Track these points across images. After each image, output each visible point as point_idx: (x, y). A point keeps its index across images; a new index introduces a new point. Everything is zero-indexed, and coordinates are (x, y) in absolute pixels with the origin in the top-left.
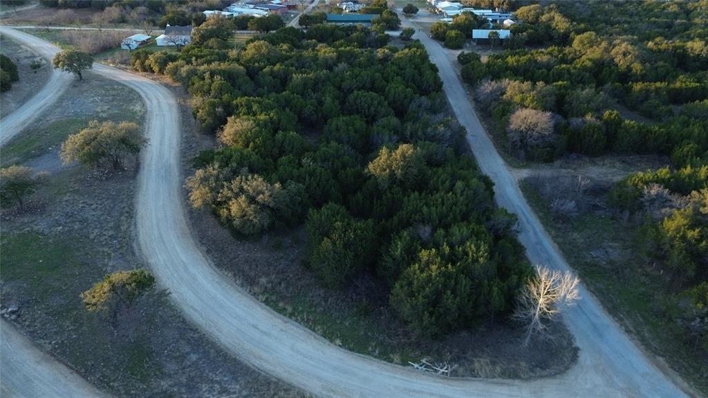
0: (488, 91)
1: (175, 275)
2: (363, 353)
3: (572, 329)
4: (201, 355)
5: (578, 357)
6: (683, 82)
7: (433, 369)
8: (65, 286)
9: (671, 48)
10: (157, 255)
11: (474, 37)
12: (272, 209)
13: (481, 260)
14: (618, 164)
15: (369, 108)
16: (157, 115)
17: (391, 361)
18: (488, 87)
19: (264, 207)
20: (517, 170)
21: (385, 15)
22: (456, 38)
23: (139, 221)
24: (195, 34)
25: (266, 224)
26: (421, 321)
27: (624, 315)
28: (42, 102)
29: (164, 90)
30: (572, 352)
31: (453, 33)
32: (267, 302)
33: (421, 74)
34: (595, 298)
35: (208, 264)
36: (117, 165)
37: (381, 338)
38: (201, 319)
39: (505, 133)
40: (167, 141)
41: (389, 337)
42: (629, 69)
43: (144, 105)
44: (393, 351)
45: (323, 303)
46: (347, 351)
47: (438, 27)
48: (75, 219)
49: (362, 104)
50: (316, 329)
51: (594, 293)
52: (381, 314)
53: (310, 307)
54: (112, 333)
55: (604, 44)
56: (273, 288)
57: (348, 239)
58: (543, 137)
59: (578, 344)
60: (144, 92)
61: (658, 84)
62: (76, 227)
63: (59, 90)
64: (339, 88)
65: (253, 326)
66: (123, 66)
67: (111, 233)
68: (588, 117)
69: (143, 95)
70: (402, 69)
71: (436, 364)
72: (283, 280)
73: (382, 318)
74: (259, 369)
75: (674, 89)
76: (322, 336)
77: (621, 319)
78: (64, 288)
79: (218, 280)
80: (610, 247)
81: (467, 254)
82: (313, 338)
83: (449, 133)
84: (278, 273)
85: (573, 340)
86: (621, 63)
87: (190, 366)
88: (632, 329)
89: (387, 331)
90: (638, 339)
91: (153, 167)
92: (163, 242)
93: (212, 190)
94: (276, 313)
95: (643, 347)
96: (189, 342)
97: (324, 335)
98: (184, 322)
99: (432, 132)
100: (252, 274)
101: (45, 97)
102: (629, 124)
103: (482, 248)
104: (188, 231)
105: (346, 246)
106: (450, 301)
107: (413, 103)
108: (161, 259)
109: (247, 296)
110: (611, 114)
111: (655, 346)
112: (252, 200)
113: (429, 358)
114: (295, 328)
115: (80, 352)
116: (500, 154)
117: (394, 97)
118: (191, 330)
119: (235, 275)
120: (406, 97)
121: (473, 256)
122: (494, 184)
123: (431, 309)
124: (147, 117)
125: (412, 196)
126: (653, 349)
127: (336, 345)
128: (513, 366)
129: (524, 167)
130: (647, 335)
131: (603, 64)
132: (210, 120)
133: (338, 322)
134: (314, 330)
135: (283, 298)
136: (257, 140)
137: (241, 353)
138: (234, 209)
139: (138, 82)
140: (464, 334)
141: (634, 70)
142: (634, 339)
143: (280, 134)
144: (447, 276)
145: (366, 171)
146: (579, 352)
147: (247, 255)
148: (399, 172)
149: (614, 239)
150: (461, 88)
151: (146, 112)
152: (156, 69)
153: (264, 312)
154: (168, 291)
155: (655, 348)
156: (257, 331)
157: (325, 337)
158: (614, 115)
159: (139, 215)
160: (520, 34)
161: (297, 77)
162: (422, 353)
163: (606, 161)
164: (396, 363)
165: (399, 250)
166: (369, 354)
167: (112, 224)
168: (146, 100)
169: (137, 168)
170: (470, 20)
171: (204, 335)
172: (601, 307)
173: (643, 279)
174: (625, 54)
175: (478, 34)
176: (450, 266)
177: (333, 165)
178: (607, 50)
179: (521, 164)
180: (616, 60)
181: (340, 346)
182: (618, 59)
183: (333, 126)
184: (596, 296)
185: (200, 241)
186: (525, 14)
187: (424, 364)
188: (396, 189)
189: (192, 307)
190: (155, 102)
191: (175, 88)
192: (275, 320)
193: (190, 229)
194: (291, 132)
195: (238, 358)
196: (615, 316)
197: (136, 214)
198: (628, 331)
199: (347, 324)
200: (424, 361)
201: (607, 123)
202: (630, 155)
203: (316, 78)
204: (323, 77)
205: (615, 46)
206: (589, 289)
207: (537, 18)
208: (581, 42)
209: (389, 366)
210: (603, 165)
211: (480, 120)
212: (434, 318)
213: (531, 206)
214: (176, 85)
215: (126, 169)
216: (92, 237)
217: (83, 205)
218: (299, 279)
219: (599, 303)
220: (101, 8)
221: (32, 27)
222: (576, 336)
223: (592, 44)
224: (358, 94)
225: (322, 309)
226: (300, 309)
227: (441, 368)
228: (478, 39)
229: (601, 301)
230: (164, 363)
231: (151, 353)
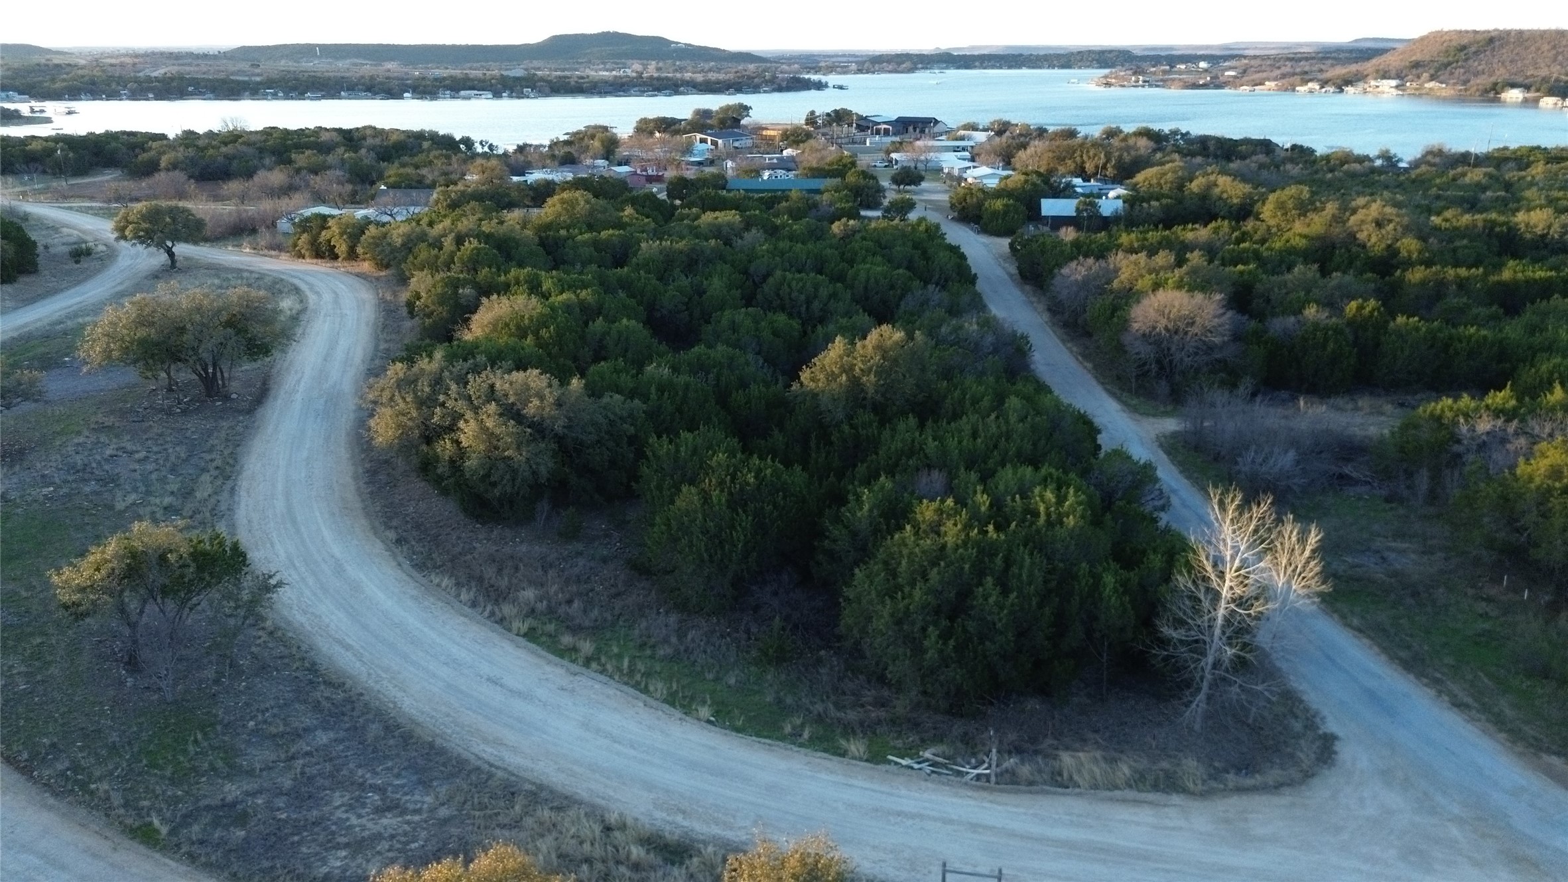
0: (1079, 278)
1: (311, 581)
2: (765, 737)
3: (1312, 698)
4: (342, 734)
5: (1336, 753)
6: (1511, 271)
7: (947, 768)
8: (27, 590)
9: (1480, 224)
10: (272, 545)
11: (1044, 213)
12: (559, 439)
13: (1071, 521)
15: (808, 302)
16: (326, 315)
17: (843, 754)
18: (1077, 271)
19: (539, 429)
22: (1006, 213)
23: (244, 484)
24: (437, 202)
26: (918, 650)
27: (1443, 674)
29: (357, 283)
30: (1318, 743)
31: (999, 204)
32: (531, 635)
34: (1366, 641)
35: (394, 564)
36: (211, 387)
37: (819, 707)
38: (358, 664)
40: (339, 354)
41: (839, 707)
42: (1392, 251)
43: (302, 300)
44: (849, 731)
45: (674, 640)
46: (727, 731)
47: (965, 195)
48: (86, 476)
49: (794, 295)
50: (651, 688)
51: (1360, 631)
52: (819, 662)
53: (642, 646)
54: (122, 683)
55: (1331, 208)
56: (551, 611)
57: (742, 490)
58: (1211, 348)
59: (1331, 726)
60: (307, 283)
61: (1463, 272)
62: (87, 489)
63: (121, 283)
65: (489, 679)
66: (273, 253)
67: (167, 500)
68: (1311, 312)
69: (303, 286)
71: (959, 760)
72: (580, 594)
73: (822, 671)
74: (491, 765)
75: (1499, 283)
76: (665, 701)
77: (1435, 683)
78: (24, 594)
79: (415, 592)
80: (1389, 549)
81: (1036, 514)
82: (641, 704)
84: (567, 582)
85: (1318, 720)
86: (1374, 239)
87: (308, 754)
88: (1469, 700)
89: (833, 698)
90: (1488, 720)
91: (299, 397)
92: (294, 522)
93: (421, 403)
94: (551, 657)
95: (1503, 735)
96: (317, 707)
97: (671, 700)
98: (313, 669)
99: (951, 333)
100: (503, 583)
102: (1407, 324)
103: (1071, 500)
104: (359, 505)
105: (737, 502)
106: (991, 600)
107: (909, 297)
108: (282, 553)
109: (484, 625)
110: (1360, 308)
111: (1532, 732)
112: (511, 412)
113: (940, 748)
114: (597, 686)
116: (1112, 394)
117: (866, 288)
118: (329, 684)
119: (458, 585)
120: (892, 287)
121: (1048, 515)
123: (944, 623)
124: (304, 317)
125: (901, 426)
126: (1531, 740)
127: (699, 719)
128: (1165, 765)
129: (1166, 414)
130: (1509, 712)
131: (1334, 247)
132: (443, 311)
133: (710, 676)
134: (646, 691)
135: (575, 630)
136: (543, 332)
137: (449, 731)
139: (293, 270)
140: (1033, 704)
141: (1404, 253)
142: (1479, 720)
143: (599, 324)
144: (987, 551)
145: (795, 386)
146: (1336, 743)
147: (495, 548)
148: (870, 380)
149: (1400, 535)
151: (304, 310)
152: (342, 248)
153: (522, 653)
154: (273, 582)
155: (1536, 739)
156: (499, 688)
157: (673, 704)
158: (1368, 309)
159: (246, 474)
160: (1145, 205)
161: (648, 247)
162: (923, 740)
163: (1360, 403)
164: (854, 758)
165: (866, 507)
166: (782, 738)
167: (174, 487)
168: (308, 293)
169: (262, 393)
171: (362, 694)
172: (1383, 657)
173: (1481, 607)
174: (1379, 224)
175: (1051, 207)
176: (991, 528)
177: (718, 380)
178: (1337, 220)
179: (1162, 409)
180: (1362, 236)
181: (709, 722)
182: (1365, 233)
184: (1369, 637)
185: (385, 524)
186: (1155, 181)
187: (927, 760)
189: (340, 642)
190: (327, 297)
191: (378, 279)
192: (548, 668)
193: (363, 501)
194: (625, 321)
195: (438, 741)
196: (1420, 675)
197: (239, 473)
198: (1458, 705)
199: (732, 681)
200: (927, 754)
202: (1416, 393)
203: (693, 250)
204: (708, 252)
205: (1354, 211)
206: (1349, 626)
207: (1181, 187)
208: (1281, 206)
209: (834, 762)
210: (1356, 409)
211: (1063, 341)
212: (952, 642)
214: (383, 274)
215: (234, 396)
216: (120, 506)
217: (115, 453)
218: (618, 595)
219: (1376, 649)
220: (249, 174)
221: (94, 204)
222: (1325, 712)
223: (1304, 208)
224: (784, 278)
225: (669, 651)
226: (616, 650)
227: (975, 768)
228: (1053, 217)
229: (1379, 645)
230: (243, 747)
231: (212, 725)
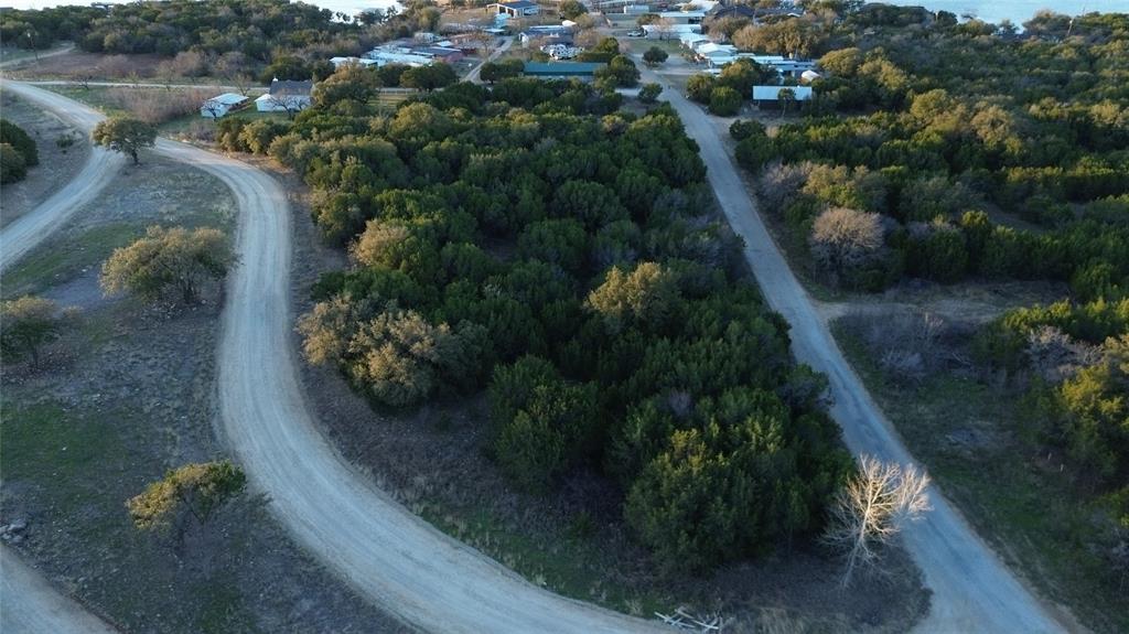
0: (779, 181)
1: (280, 471)
2: (579, 599)
3: (918, 559)
4: (318, 601)
5: (930, 605)
6: (1087, 167)
7: (694, 624)
8: (101, 488)
9: (1066, 115)
10: (250, 439)
11: (755, 98)
12: (435, 366)
13: (771, 447)
14: (986, 295)
15: (590, 207)
16: (254, 219)
17: (625, 611)
18: (778, 174)
19: (422, 361)
20: (826, 305)
21: (615, 64)
22: (728, 99)
23: (223, 385)
24: (316, 93)
25: (425, 390)
26: (676, 545)
27: (1002, 537)
28: (75, 198)
29: (267, 180)
30: (920, 598)
31: (722, 91)
32: (425, 515)
33: (671, 155)
34: (956, 509)
35: (331, 454)
36: (189, 297)
37: (610, 574)
38: (320, 542)
39: (806, 246)
40: (269, 261)
41: (624, 572)
42: (1001, 146)
43: (234, 203)
44: (630, 594)
45: (516, 518)
46: (555, 595)
47: (698, 82)
48: (120, 382)
49: (580, 200)
50: (505, 559)
51: (953, 501)
52: (609, 534)
53: (497, 521)
54: (176, 565)
55: (960, 109)
56: (436, 492)
57: (558, 414)
58: (867, 252)
59: (929, 583)
60: (236, 183)
61: (1048, 170)
62: (122, 395)
63: (102, 180)
64: (544, 176)
65: (403, 554)
66: (204, 143)
67: (177, 404)
68: (938, 222)
69: (232, 186)
70: (643, 147)
71: (699, 616)
72: (452, 479)
73: (612, 541)
74: (412, 624)
75: (1073, 178)
76: (515, 570)
77: (997, 545)
78: (100, 492)
79: (347, 479)
80: (978, 427)
81: (748, 438)
82: (499, 573)
83: (717, 247)
84: (444, 469)
85: (921, 578)
86: (989, 137)
87: (299, 619)
88: (1016, 559)
89: (619, 563)
90: (1027, 577)
91: (247, 301)
92: (261, 419)
93: (340, 335)
94: (440, 533)
95: (1035, 589)
96: (299, 581)
97: (518, 569)
98: (292, 546)
99: (690, 244)
100: (403, 469)
101: (79, 190)
102: (1004, 232)
103: (772, 428)
104: (301, 402)
105: (555, 424)
106: (721, 513)
107: (659, 199)
108: (257, 446)
109: (395, 507)
110: (973, 217)
111: (1053, 586)
112: (403, 351)
113: (688, 606)
114: (471, 558)
115: (122, 596)
116: (800, 280)
117: (630, 191)
118: (304, 559)
119: (374, 471)
120: (648, 190)
121: (758, 440)
122: (789, 327)
123: (691, 526)
124: (239, 221)
125: (659, 345)
126: (1052, 593)
127: (537, 585)
128: (825, 619)
129: (838, 300)
130: (1041, 569)
131: (960, 139)
132: (338, 226)
133: (541, 547)
134: (501, 561)
135: (452, 509)
136: (412, 257)
137: (383, 597)
138: (375, 365)
139: (226, 167)
140: (745, 567)
141: (1009, 149)
142: (1021, 576)
143: (449, 247)
144: (717, 473)
145: (586, 304)
146: (932, 597)
147: (395, 439)
148: (638, 307)
149: (984, 415)
150: (736, 177)
151: (236, 215)
152: (255, 146)
153: (420, 531)
154: (267, 497)
155: (1054, 590)
156: (409, 561)
157: (519, 572)
158: (978, 219)
159: (223, 375)
160: (828, 93)
161: (477, 159)
162: (677, 599)
163: (968, 291)
164: (635, 615)
165: (639, 430)
166: (590, 600)
167: (179, 391)
168: (238, 194)
169: (222, 301)
170: (749, 73)
171: (325, 568)
172: (966, 524)
173: (1032, 479)
174: (993, 124)
175: (762, 92)
176: (720, 456)
177: (533, 295)
178: (965, 118)
179: (833, 295)
180: (981, 133)
181: (543, 586)
182: (983, 131)
183: (534, 235)
184: (958, 506)
185: (320, 417)
186: (836, 63)
187: (679, 616)
188: (634, 333)
189: (305, 523)
190: (252, 197)
191: (284, 176)
192: (439, 544)
193: (304, 398)
194: (467, 244)
195: (378, 605)
196: (988, 538)
197: (219, 373)
198: (1010, 563)
199: (555, 551)
200: (679, 611)
201: (966, 230)
202: (1006, 281)
203: (507, 160)
204: (518, 160)
205: (977, 111)
206: (945, 496)
207: (855, 68)
208: (925, 105)
209: (622, 619)
210: (965, 296)
211: (767, 227)
212: (695, 541)
213: (849, 361)
214: (287, 171)
215: (204, 302)
216: (146, 410)
217: (134, 360)
218: (478, 478)
219: (962, 516)
220: (171, 53)
221: (63, 83)
222: (926, 570)
223: (941, 108)
224: (573, 186)
225: (514, 526)
226: (480, 526)
227: (708, 623)
228: (762, 101)
229: (965, 515)
230: (258, 614)
231: (238, 597)
